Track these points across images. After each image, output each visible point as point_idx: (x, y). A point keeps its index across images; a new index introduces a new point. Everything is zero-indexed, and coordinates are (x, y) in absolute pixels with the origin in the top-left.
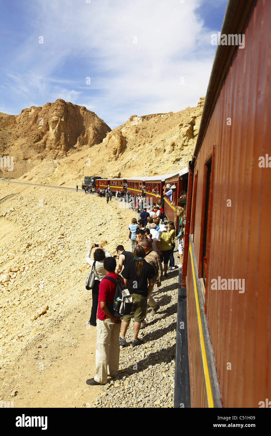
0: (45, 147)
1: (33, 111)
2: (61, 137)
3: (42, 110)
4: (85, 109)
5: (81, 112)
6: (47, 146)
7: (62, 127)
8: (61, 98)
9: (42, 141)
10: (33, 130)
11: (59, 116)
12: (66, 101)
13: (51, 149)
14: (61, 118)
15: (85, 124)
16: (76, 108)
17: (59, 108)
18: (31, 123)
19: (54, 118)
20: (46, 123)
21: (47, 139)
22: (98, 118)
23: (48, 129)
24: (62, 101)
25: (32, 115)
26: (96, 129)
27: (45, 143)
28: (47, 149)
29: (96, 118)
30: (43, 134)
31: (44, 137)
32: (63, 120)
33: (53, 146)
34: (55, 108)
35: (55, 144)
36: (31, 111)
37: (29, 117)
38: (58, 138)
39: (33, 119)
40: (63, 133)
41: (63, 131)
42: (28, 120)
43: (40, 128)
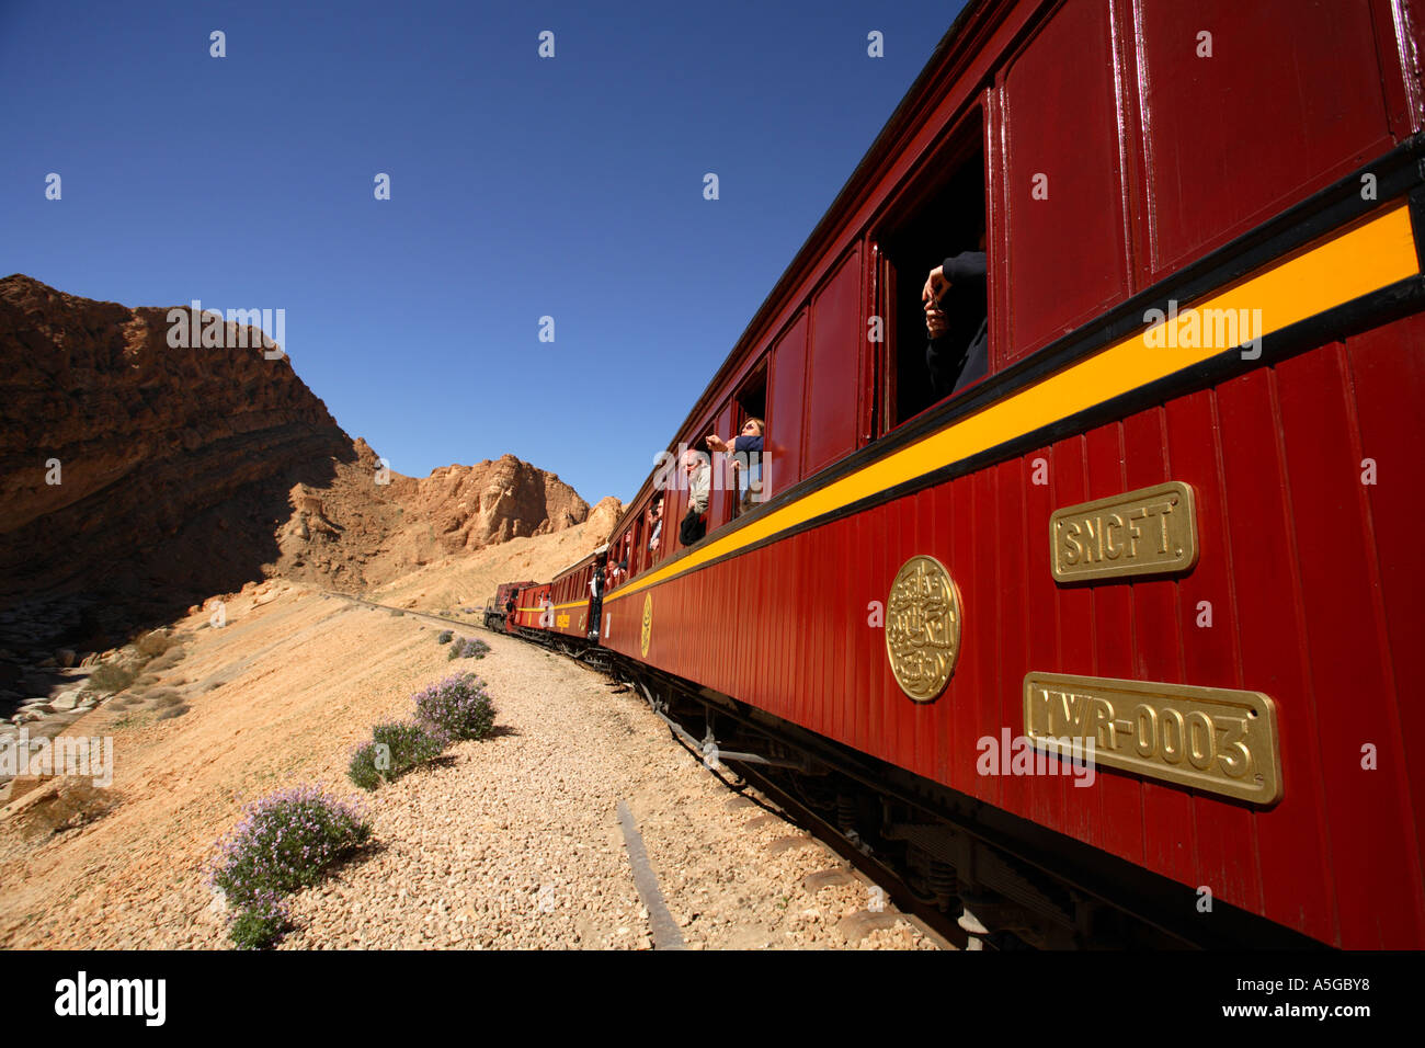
0: (465, 543)
1: (454, 472)
2: (501, 527)
3: (474, 472)
4: (555, 478)
5: (548, 483)
6: (470, 541)
7: (505, 506)
8: (513, 454)
9: (462, 531)
10: (447, 508)
11: (503, 487)
12: (521, 460)
13: (476, 549)
14: (507, 489)
15: (549, 506)
16: (539, 475)
17: (505, 470)
18: (446, 494)
19: (493, 489)
20: (475, 497)
21: (471, 529)
22: (579, 498)
23: (478, 510)
24: (514, 459)
25: (450, 480)
26: (572, 517)
27: (467, 535)
28: (469, 547)
29: (575, 499)
30: (466, 516)
31: (467, 525)
32: (509, 493)
33: (482, 542)
34: (498, 469)
35: (485, 539)
36: (449, 473)
37: (445, 483)
38: (494, 527)
39: (452, 488)
40: (505, 520)
41: (506, 516)
42: (442, 488)
43: (461, 505)
